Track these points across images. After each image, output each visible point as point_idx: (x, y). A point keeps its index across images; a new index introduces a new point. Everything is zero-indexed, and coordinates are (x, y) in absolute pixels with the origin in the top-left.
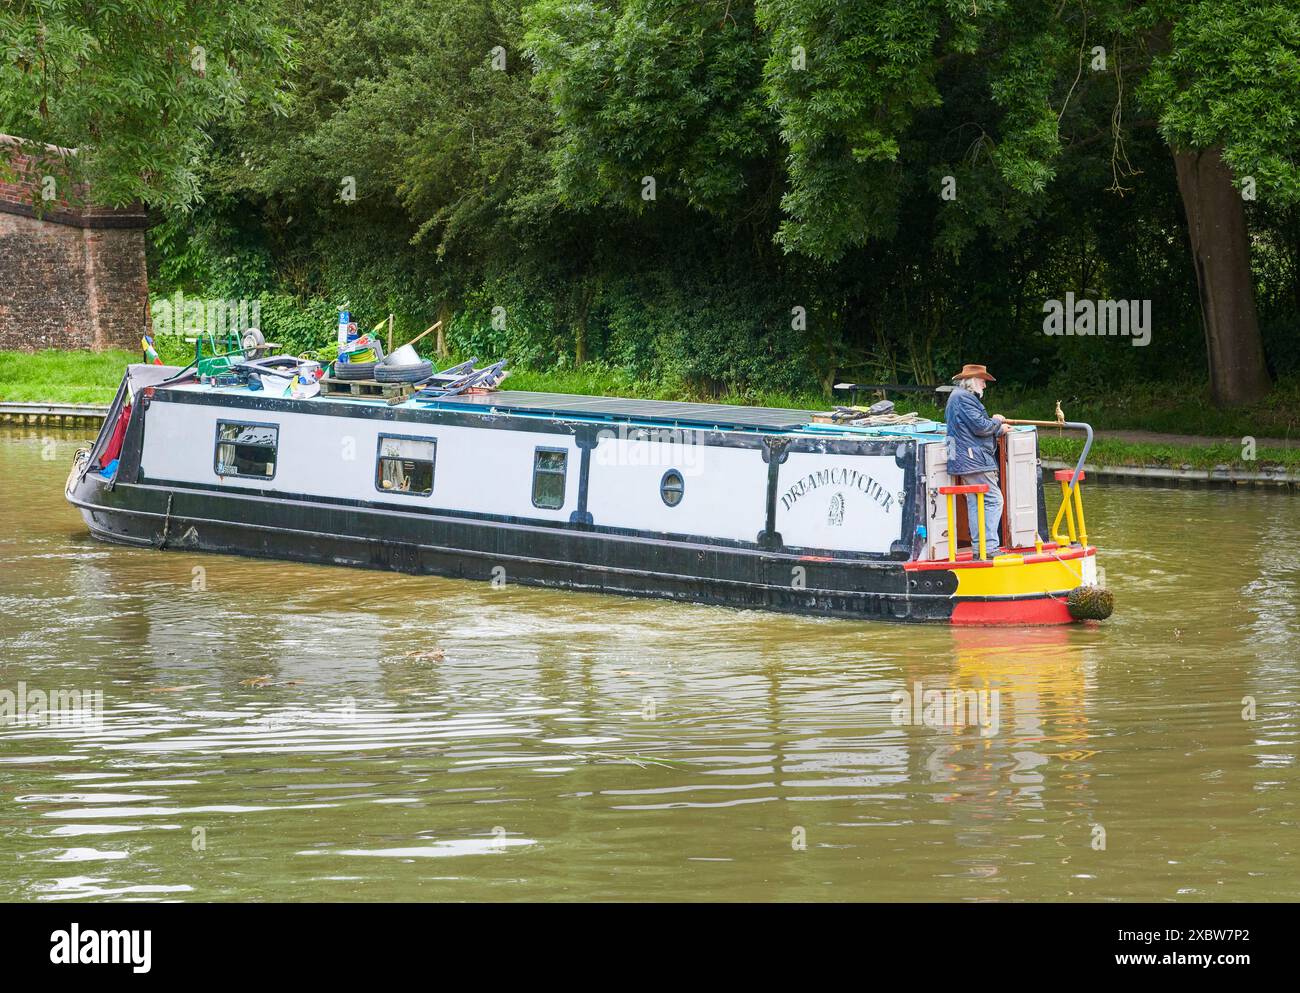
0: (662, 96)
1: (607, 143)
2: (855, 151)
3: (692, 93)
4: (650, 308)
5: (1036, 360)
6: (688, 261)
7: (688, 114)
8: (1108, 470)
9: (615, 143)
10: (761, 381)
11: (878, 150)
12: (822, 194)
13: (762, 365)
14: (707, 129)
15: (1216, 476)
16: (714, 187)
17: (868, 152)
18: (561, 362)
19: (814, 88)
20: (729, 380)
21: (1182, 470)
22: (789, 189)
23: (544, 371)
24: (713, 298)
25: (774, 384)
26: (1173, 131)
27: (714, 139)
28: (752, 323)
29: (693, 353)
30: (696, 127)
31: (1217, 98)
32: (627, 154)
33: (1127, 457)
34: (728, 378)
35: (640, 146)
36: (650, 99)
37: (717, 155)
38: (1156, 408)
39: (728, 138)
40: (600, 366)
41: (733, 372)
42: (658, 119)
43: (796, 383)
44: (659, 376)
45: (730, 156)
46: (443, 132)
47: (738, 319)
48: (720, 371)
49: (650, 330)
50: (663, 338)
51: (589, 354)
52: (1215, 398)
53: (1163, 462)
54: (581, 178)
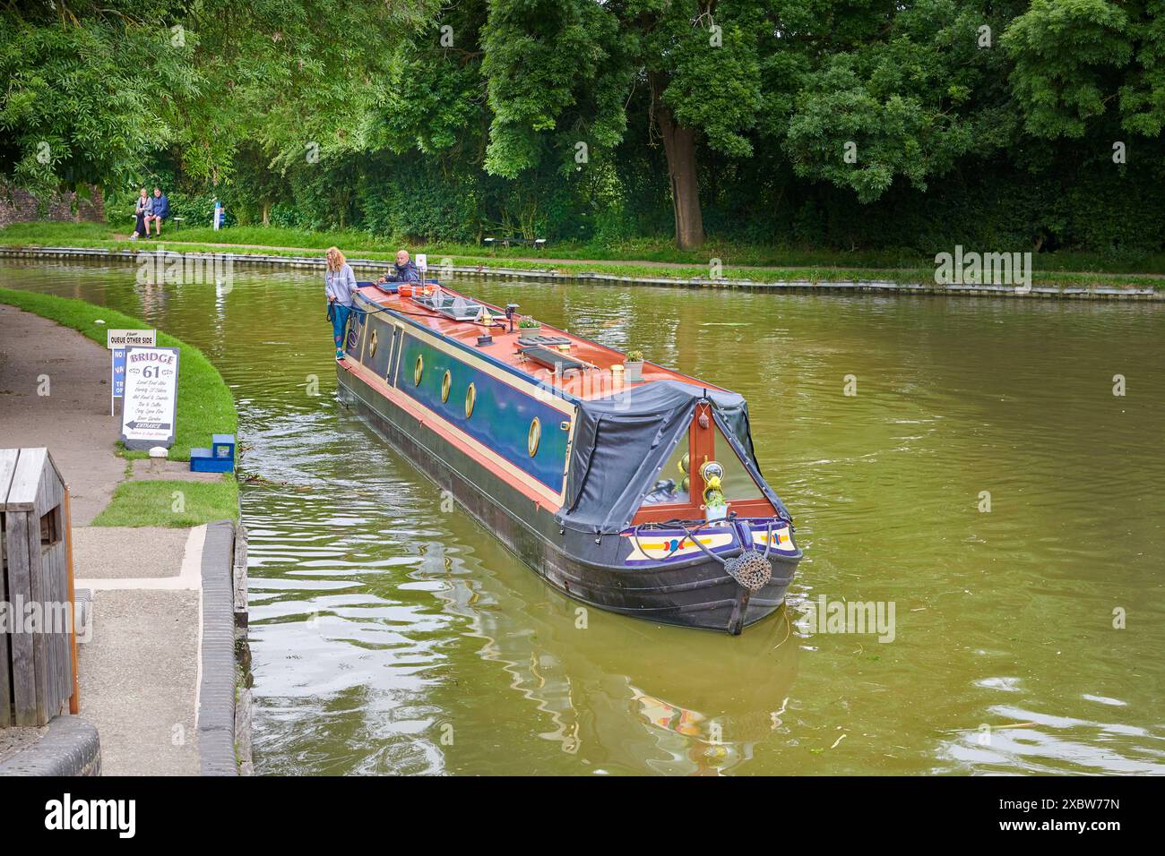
0: (417, 97)
1: (388, 120)
2: (534, 125)
3: (431, 96)
4: (386, 201)
5: (582, 227)
6: (409, 178)
7: (430, 106)
8: (637, 280)
9: (392, 120)
10: (445, 237)
11: (545, 125)
12: (508, 146)
13: (446, 229)
14: (437, 113)
15: (693, 282)
16: (441, 142)
17: (540, 126)
18: (332, 227)
19: (515, 96)
20: (428, 236)
21: (676, 279)
22: (490, 143)
23: (324, 232)
24: (420, 196)
25: (452, 238)
26: (683, 116)
27: (441, 118)
28: (441, 209)
29: (409, 223)
30: (433, 113)
31: (703, 103)
32: (399, 125)
33: (647, 273)
34: (428, 235)
35: (405, 121)
36: (411, 99)
37: (443, 127)
38: (649, 250)
39: (449, 118)
40: (354, 230)
41: (430, 233)
42: (416, 108)
43: (463, 239)
44: (390, 234)
45: (451, 127)
46: (284, 112)
47: (434, 206)
48: (423, 233)
49: (385, 212)
50: (392, 215)
51: (347, 223)
52: (679, 245)
53: (666, 276)
54: (373, 136)
